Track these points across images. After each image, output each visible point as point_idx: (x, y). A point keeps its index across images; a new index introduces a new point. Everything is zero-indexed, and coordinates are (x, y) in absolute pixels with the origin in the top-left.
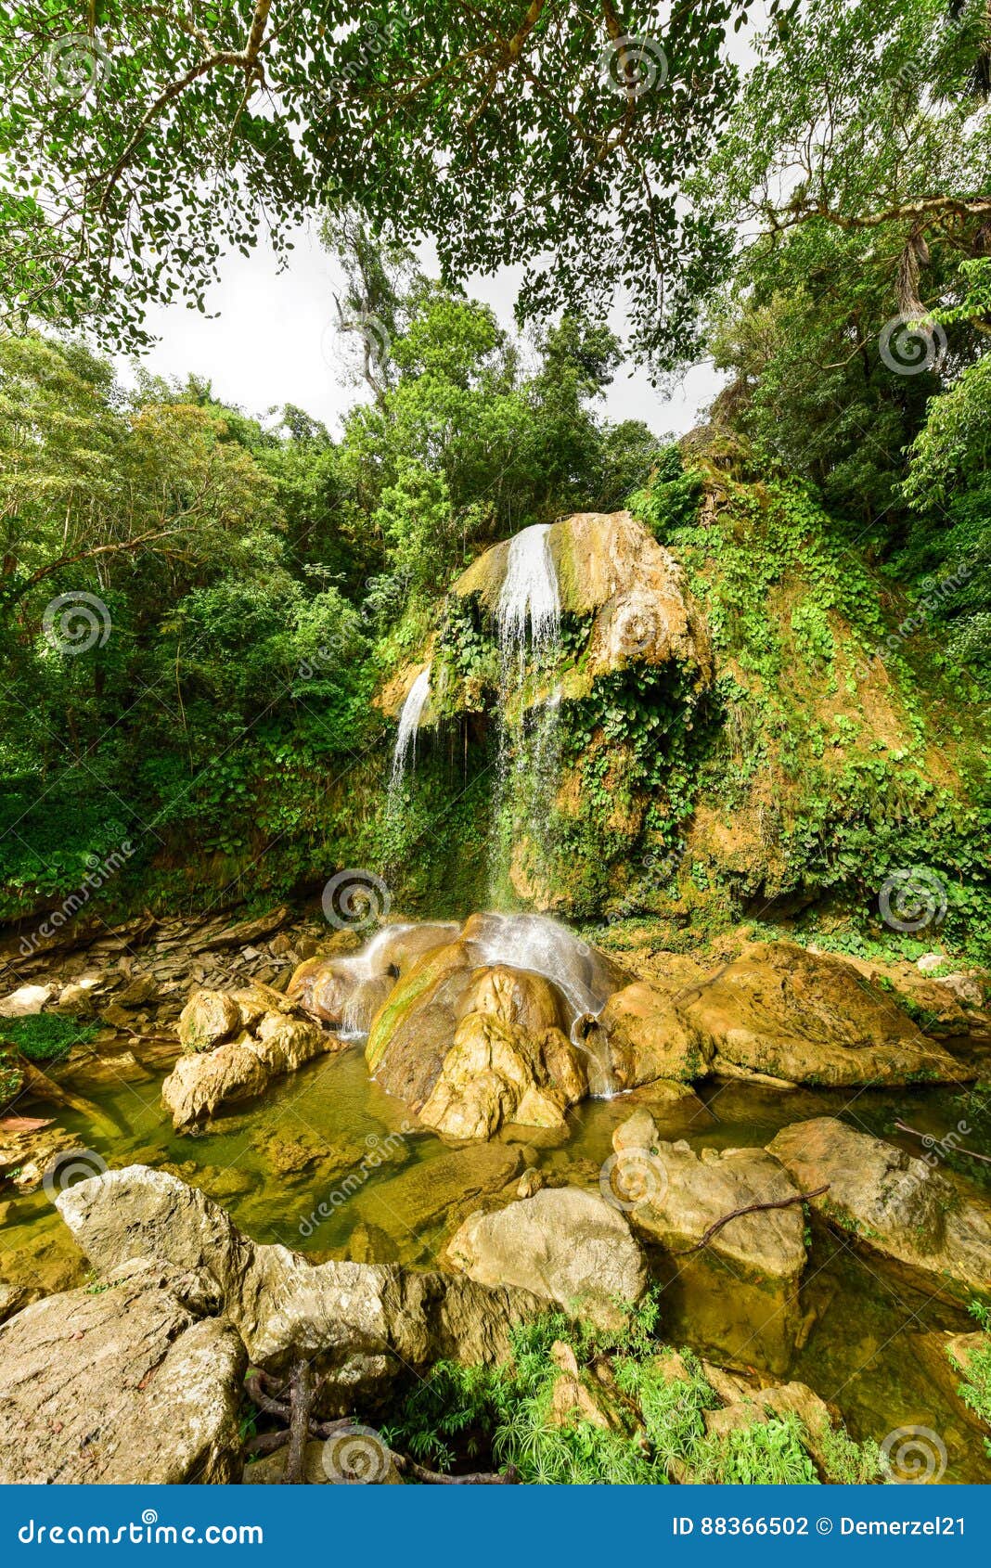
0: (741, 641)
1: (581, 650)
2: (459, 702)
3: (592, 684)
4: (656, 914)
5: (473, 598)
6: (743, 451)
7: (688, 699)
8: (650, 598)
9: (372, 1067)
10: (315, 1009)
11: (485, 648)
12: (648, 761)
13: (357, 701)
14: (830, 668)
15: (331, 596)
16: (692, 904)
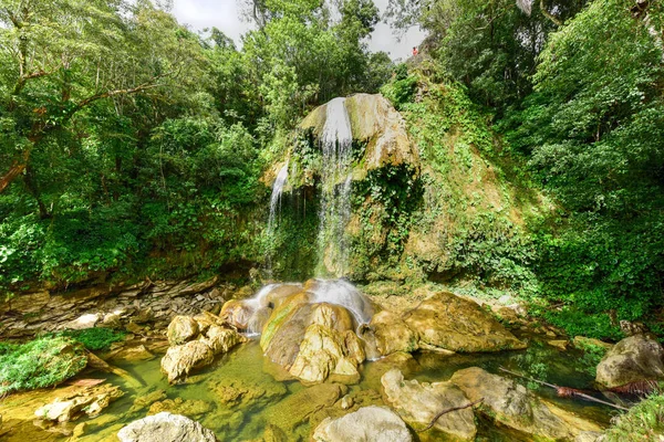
0: (432, 157)
1: (361, 158)
2: (302, 180)
3: (366, 174)
4: (390, 279)
5: (310, 131)
6: (435, 68)
7: (409, 182)
8: (394, 133)
9: (264, 349)
10: (234, 323)
11: (315, 155)
12: (389, 211)
13: (252, 178)
14: (470, 171)
15: (239, 126)
16: (406, 274)
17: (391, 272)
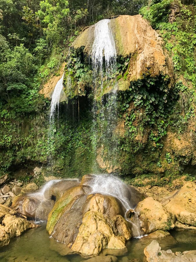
0: (185, 68)
1: (124, 71)
2: (75, 92)
3: (129, 84)
4: (153, 173)
5: (81, 49)
7: (166, 91)
8: (152, 49)
9: (50, 232)
10: (24, 213)
11: (86, 70)
12: (150, 115)
13: (33, 92)
15: (21, 47)
16: (166, 168)
17: (153, 167)
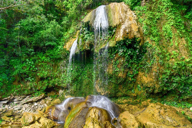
0: (150, 33)
1: (113, 35)
2: (84, 47)
3: (116, 43)
4: (129, 96)
5: (88, 23)
7: (138, 47)
10: (52, 117)
11: (90, 34)
12: (128, 61)
13: (60, 47)
14: (171, 40)
15: (54, 22)
16: (137, 94)
17: (129, 93)
